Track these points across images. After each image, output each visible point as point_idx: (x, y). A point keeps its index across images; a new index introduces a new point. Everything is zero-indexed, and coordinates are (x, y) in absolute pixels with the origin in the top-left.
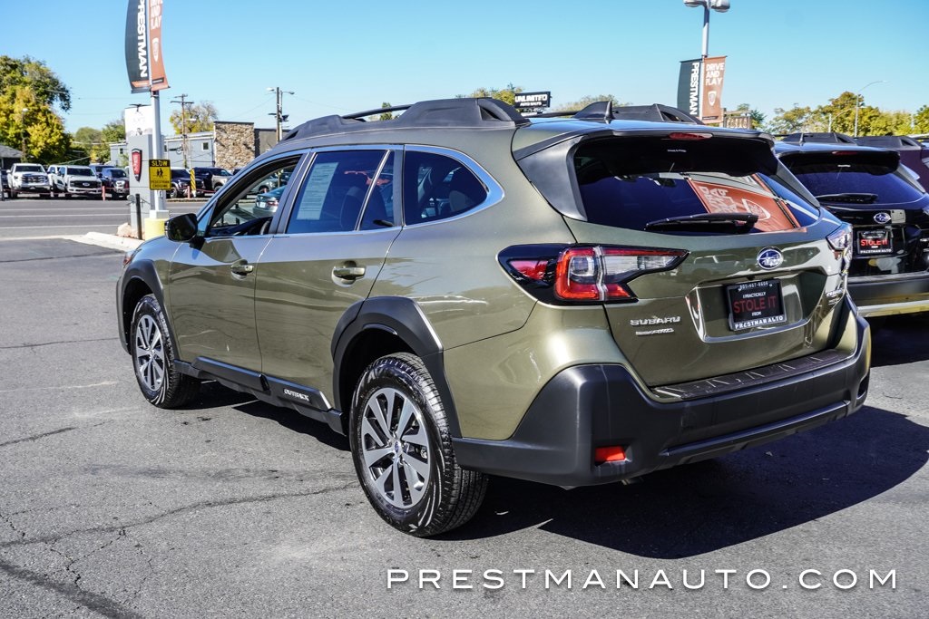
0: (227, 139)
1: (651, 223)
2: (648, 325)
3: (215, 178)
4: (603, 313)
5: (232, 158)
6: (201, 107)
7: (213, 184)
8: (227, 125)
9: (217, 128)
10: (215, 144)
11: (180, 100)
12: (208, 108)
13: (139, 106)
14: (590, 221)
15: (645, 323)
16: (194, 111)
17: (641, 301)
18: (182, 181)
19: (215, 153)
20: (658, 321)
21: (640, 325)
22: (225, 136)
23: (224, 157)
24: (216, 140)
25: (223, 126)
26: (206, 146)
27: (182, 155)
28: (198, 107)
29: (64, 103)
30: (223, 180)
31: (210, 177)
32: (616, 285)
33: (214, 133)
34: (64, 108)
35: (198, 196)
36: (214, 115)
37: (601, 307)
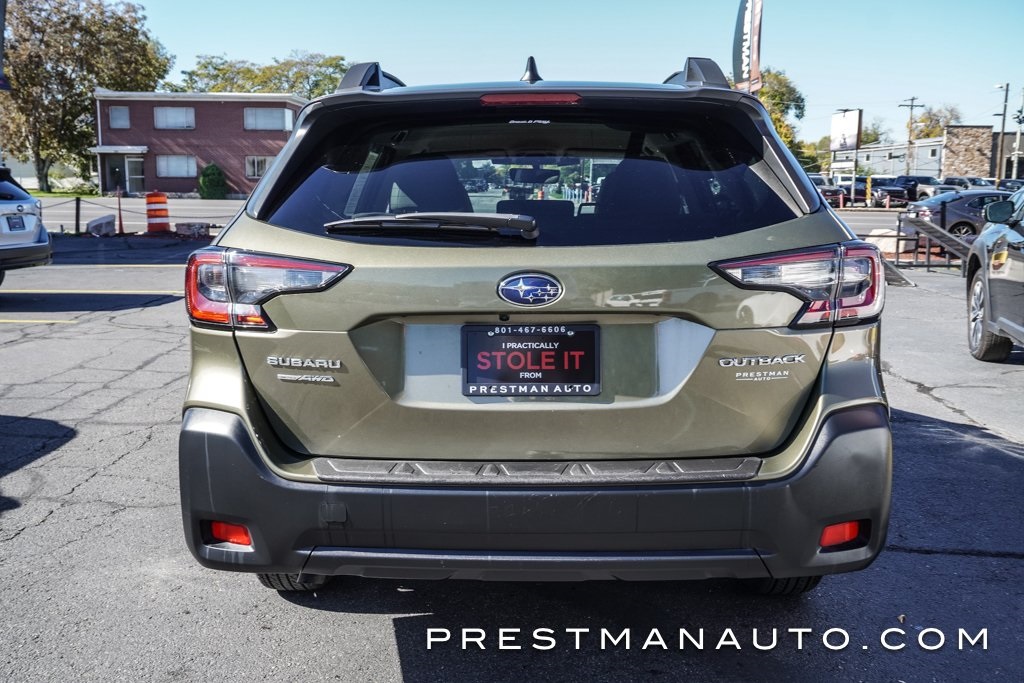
0: (959, 144)
3: (920, 187)
5: (962, 165)
6: (943, 111)
7: (918, 194)
8: (960, 130)
9: (948, 133)
10: (944, 151)
11: (909, 103)
12: (952, 111)
13: (846, 111)
16: (934, 115)
18: (883, 190)
19: (943, 160)
21: (280, 366)
22: (956, 141)
23: (952, 165)
24: (946, 147)
25: (955, 131)
26: (934, 153)
27: (905, 163)
28: (940, 111)
29: (798, 112)
30: (929, 190)
31: (915, 186)
33: (944, 139)
34: (797, 116)
35: (891, 207)
36: (957, 118)
37: (230, 334)
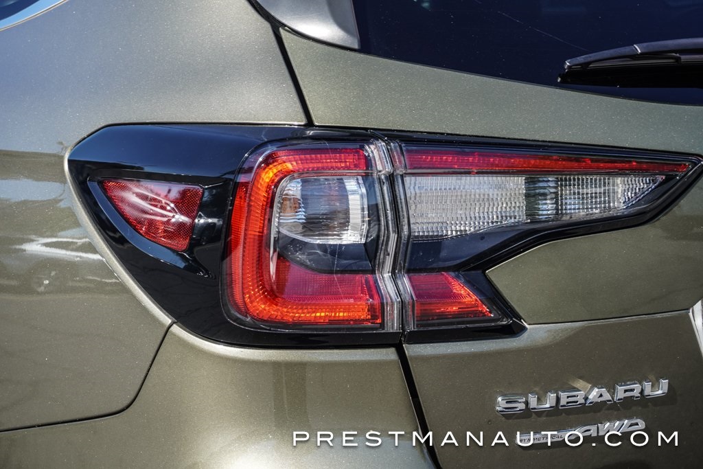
1: (581, 59)
2: (556, 410)
4: (397, 374)
14: (366, 47)
15: (549, 403)
17: (536, 333)
20: (594, 395)
21: (528, 412)
32: (450, 276)
37: (390, 354)
